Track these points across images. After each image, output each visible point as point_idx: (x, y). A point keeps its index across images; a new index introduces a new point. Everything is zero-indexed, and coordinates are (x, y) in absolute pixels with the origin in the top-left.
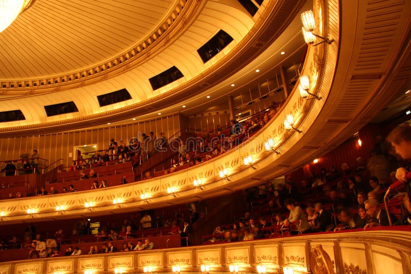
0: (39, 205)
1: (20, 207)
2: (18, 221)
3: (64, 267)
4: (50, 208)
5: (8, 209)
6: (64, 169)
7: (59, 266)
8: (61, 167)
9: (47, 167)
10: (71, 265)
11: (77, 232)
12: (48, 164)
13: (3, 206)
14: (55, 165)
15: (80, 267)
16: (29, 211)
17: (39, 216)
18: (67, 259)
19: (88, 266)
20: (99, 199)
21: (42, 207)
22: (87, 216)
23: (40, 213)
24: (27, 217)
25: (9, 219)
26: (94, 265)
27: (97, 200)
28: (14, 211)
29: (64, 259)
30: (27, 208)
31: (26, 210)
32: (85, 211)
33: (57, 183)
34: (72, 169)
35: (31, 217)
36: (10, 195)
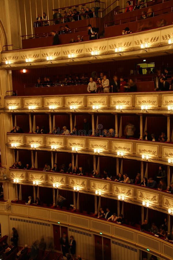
0: (100, 48)
1: (85, 50)
2: (85, 61)
3: (124, 102)
4: (110, 50)
5: (76, 52)
6: (120, 11)
7: (120, 100)
8: (117, 9)
9: (105, 10)
10: (130, 100)
11: (134, 72)
12: (105, 7)
13: (72, 49)
14: (112, 8)
15: (138, 102)
16: (93, 53)
17: (101, 57)
18: (126, 95)
19: (144, 102)
20: (155, 39)
21: (103, 49)
22: (143, 57)
23: (102, 54)
24: (91, 58)
25: (78, 60)
26: (149, 102)
27: (153, 40)
28: (81, 54)
29: (124, 95)
30: (91, 50)
31: (90, 53)
32: (141, 52)
33: (115, 26)
34: (128, 10)
35: (95, 58)
36: (73, 40)
